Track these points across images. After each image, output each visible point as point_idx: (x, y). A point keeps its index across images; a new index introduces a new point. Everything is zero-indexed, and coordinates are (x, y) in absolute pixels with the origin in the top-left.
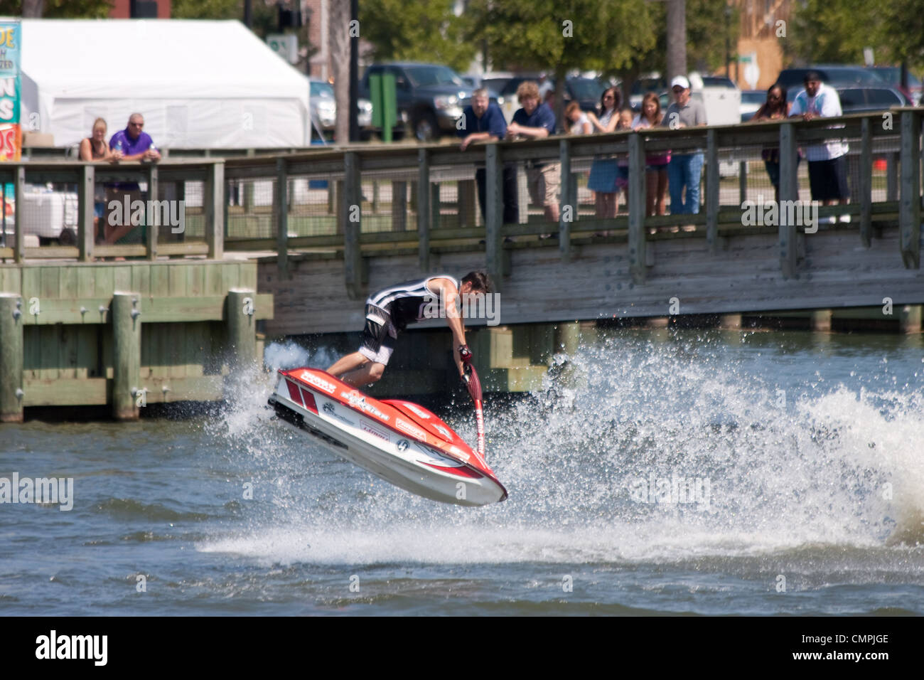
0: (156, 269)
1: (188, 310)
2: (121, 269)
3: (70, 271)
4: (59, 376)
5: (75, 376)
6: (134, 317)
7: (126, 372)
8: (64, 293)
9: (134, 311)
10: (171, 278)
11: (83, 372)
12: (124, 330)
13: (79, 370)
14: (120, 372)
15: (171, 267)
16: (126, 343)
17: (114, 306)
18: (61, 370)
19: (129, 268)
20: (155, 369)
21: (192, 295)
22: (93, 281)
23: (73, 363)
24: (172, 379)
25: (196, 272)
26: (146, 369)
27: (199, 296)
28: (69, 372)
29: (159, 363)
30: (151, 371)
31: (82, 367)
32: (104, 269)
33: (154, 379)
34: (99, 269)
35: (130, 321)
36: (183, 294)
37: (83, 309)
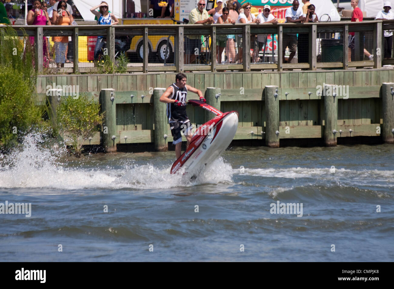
0: (347, 74)
1: (362, 93)
2: (329, 73)
3: (304, 74)
4: (299, 124)
5: (307, 124)
6: (334, 97)
7: (330, 123)
8: (301, 85)
10: (354, 77)
11: (311, 123)
12: (329, 102)
13: (309, 121)
14: (328, 123)
15: (354, 72)
16: (330, 109)
18: (300, 121)
19: (333, 73)
20: (346, 121)
21: (365, 86)
22: (315, 79)
23: (306, 118)
24: (354, 126)
25: (367, 75)
26: (342, 121)
27: (368, 86)
28: (304, 122)
29: (349, 118)
30: (344, 122)
31: (310, 120)
32: (321, 73)
33: (345, 126)
34: (318, 73)
36: (360, 85)
37: (309, 92)
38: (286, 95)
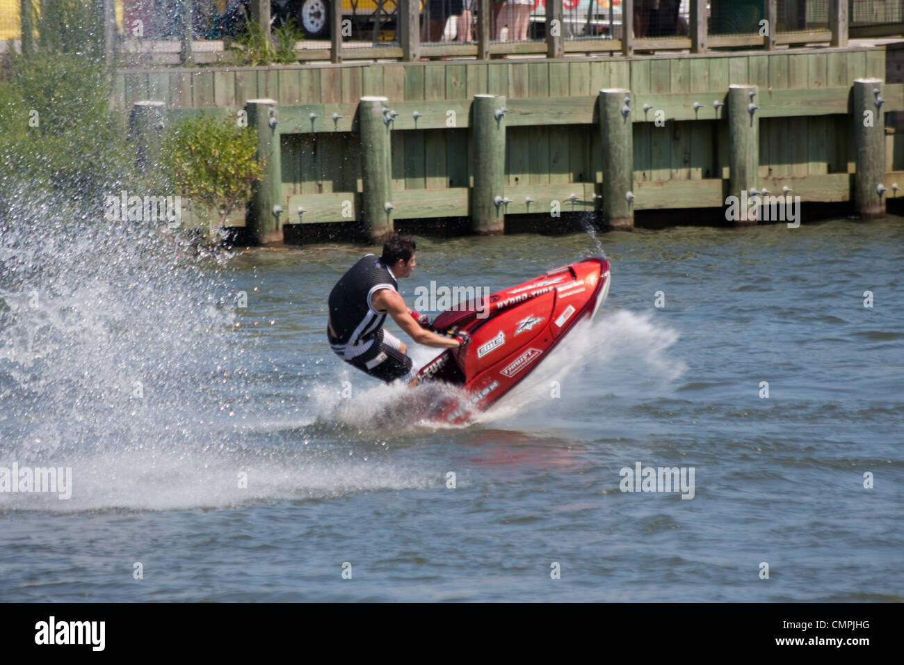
0: (775, 59)
1: (809, 103)
2: (737, 60)
3: (682, 62)
4: (672, 177)
5: (689, 177)
6: (752, 112)
7: (743, 172)
8: (675, 88)
9: (751, 106)
10: (791, 68)
11: (697, 173)
12: (741, 126)
13: (693, 170)
14: (737, 172)
15: (791, 57)
16: (743, 140)
17: (729, 100)
18: (674, 171)
19: (745, 59)
20: (775, 167)
21: (814, 87)
22: (707, 73)
23: (687, 163)
24: (793, 178)
25: (818, 61)
26: (766, 168)
27: (821, 87)
28: (683, 172)
29: (780, 162)
30: (770, 170)
31: (697, 167)
32: (718, 60)
33: (774, 179)
34: (713, 61)
35: (748, 115)
36: (804, 86)
37: (696, 104)
38: (646, 110)
